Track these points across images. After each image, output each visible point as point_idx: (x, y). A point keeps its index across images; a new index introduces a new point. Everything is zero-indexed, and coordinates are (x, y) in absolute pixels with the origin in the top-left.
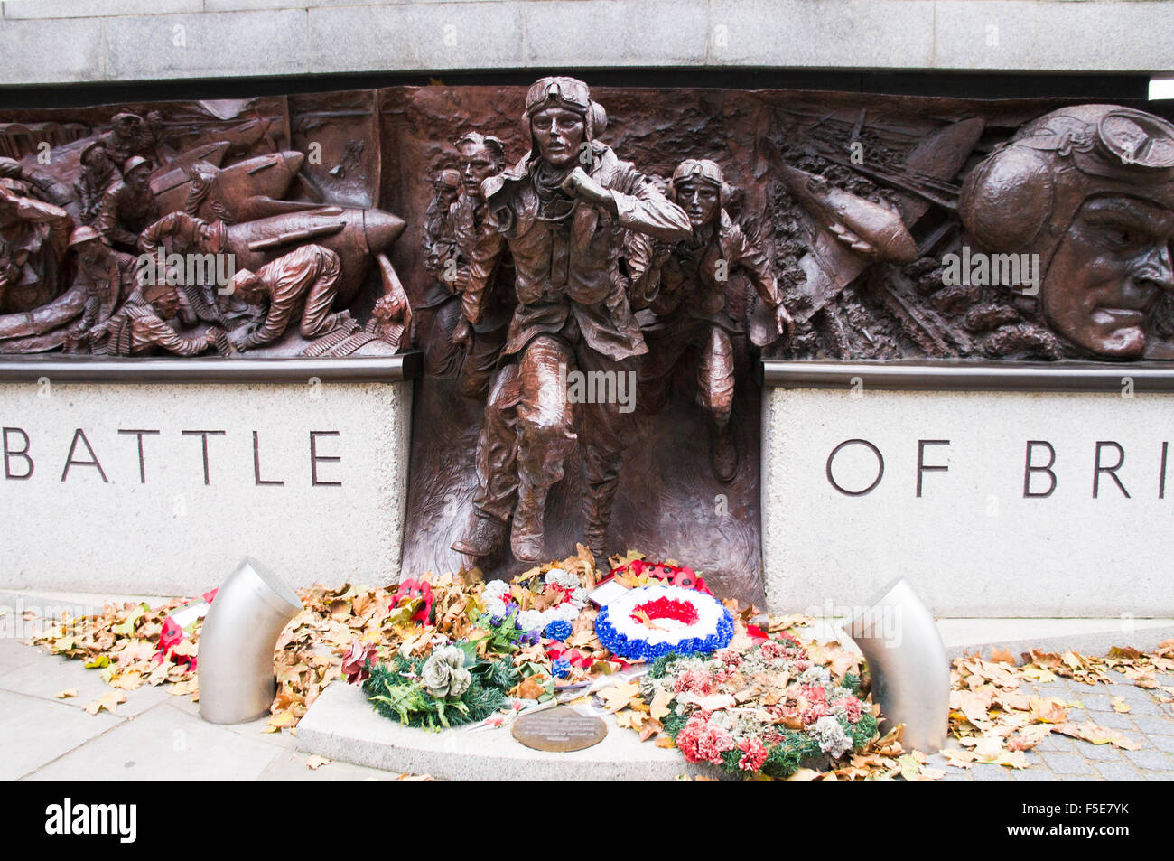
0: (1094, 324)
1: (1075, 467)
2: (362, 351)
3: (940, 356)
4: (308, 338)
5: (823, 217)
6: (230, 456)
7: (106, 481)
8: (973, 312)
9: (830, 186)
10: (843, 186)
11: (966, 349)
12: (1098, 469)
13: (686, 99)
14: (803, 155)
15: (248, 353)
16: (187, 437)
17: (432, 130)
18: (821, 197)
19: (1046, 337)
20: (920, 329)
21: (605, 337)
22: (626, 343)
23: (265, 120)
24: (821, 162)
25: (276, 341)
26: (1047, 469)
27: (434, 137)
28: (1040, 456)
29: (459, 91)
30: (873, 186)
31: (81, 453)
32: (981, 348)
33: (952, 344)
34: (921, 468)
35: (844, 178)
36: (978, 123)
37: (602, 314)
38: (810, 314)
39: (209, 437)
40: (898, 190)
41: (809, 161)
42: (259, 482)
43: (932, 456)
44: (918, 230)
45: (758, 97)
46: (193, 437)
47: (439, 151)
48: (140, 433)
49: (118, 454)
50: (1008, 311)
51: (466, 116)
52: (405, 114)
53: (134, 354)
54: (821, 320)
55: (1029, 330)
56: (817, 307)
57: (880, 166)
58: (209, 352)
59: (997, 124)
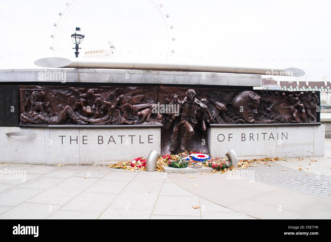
0: (249, 119)
1: (248, 137)
2: (156, 123)
3: (230, 123)
4: (147, 122)
5: (215, 105)
6: (136, 139)
7: (115, 144)
8: (234, 117)
9: (216, 101)
10: (217, 101)
11: (233, 122)
12: (250, 137)
13: (198, 89)
14: (212, 97)
15: (138, 124)
16: (129, 136)
17: (163, 92)
18: (215, 102)
19: (243, 120)
20: (227, 120)
21: (194, 121)
22: (196, 122)
23: (139, 90)
24: (214, 98)
25: (143, 122)
26: (244, 137)
27: (163, 93)
28: (243, 136)
29: (168, 87)
30: (221, 101)
31: (112, 139)
32: (235, 122)
33: (232, 122)
34: (229, 138)
35: (217, 100)
36: (234, 93)
37: (193, 118)
38: (214, 118)
39: (133, 136)
40: (224, 101)
41: (213, 98)
42: (140, 143)
43: (230, 136)
44: (227, 106)
45: (207, 89)
46: (130, 137)
47: (164, 95)
48: (121, 136)
49: (118, 140)
50: (238, 117)
51: (168, 91)
52: (159, 90)
53: (121, 124)
54: (215, 119)
55: (241, 120)
56: (215, 117)
57: (222, 98)
58: (133, 124)
59: (236, 93)
